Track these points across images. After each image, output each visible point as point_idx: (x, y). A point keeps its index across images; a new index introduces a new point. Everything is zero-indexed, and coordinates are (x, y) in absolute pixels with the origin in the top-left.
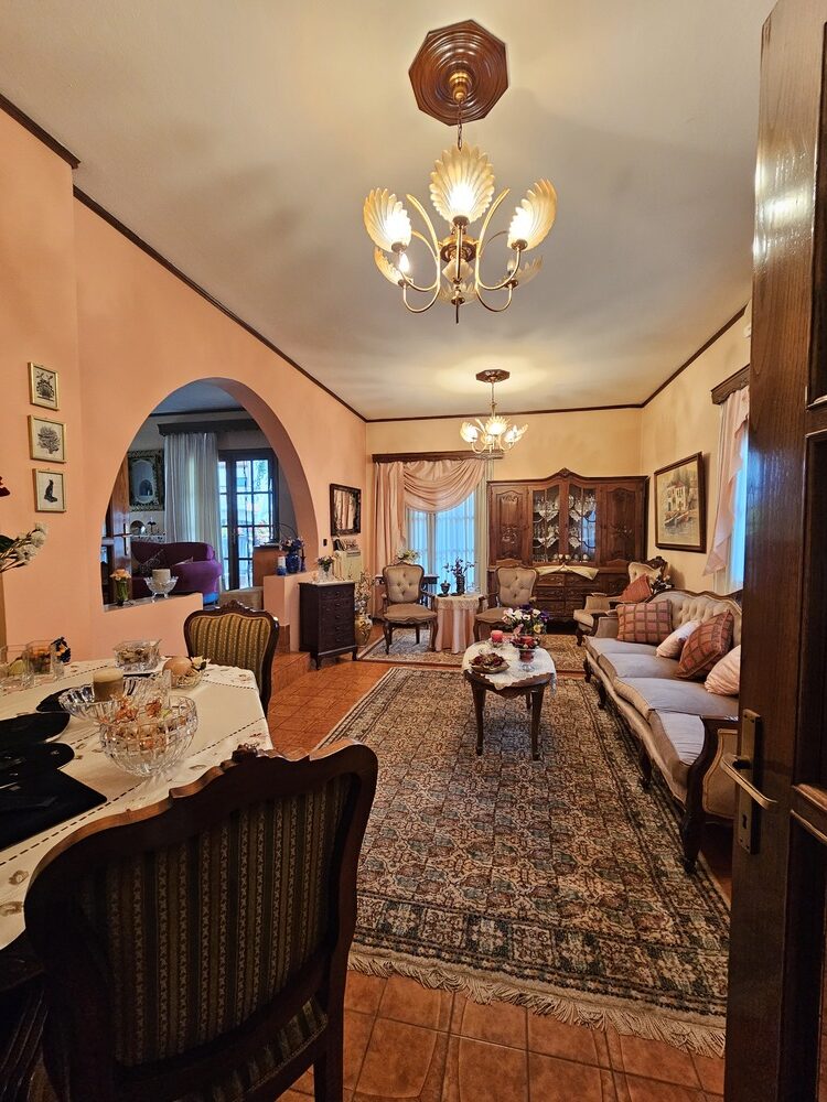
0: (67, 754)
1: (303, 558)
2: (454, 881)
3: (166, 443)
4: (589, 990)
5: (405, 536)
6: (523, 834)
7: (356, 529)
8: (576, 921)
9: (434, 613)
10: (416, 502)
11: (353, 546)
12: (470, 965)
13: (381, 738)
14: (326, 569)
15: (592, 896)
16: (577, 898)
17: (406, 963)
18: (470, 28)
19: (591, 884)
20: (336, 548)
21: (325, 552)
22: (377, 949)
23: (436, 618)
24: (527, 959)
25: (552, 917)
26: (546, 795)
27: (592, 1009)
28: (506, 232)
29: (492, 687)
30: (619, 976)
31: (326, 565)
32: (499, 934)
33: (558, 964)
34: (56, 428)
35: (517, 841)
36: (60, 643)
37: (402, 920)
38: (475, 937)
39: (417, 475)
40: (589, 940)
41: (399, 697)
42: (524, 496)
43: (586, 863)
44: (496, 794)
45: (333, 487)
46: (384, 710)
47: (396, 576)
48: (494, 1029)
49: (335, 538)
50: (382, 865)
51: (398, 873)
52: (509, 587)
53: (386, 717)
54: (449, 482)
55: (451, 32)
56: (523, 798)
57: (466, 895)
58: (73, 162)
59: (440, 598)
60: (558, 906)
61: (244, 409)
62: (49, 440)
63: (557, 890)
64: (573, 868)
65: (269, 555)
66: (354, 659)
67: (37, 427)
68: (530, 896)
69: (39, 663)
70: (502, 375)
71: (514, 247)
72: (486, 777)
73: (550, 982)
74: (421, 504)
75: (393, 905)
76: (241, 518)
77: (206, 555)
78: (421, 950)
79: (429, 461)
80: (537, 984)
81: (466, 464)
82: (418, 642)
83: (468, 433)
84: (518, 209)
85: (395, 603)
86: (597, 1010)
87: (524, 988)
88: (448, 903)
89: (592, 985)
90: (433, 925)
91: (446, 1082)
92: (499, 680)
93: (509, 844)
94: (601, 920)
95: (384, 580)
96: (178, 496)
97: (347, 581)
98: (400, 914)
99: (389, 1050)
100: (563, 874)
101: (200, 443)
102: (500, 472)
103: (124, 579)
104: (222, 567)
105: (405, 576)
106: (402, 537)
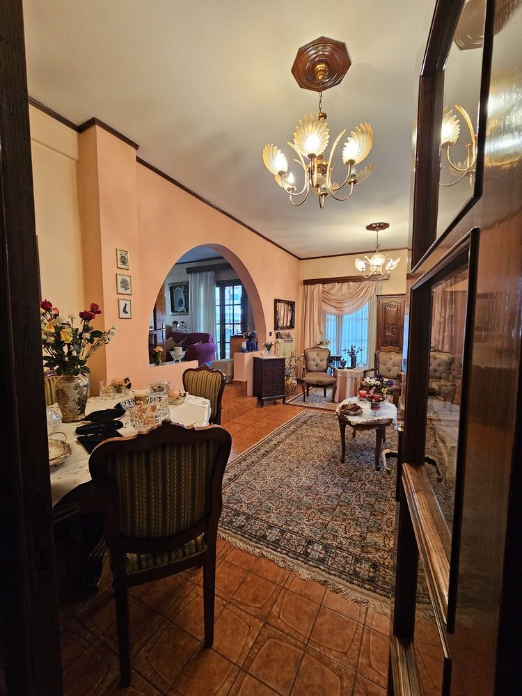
0: (121, 425)
1: (257, 343)
2: (306, 523)
3: (190, 278)
4: (365, 588)
5: (323, 330)
6: (354, 508)
7: (292, 326)
8: (370, 556)
9: (334, 379)
10: (330, 309)
11: (288, 336)
12: (302, 562)
13: (287, 447)
14: (269, 350)
15: (385, 546)
16: (376, 545)
17: (270, 553)
18: (323, 41)
19: (387, 540)
20: (277, 337)
21: (270, 339)
22: (257, 545)
23: (335, 382)
24: (335, 566)
25: (357, 551)
26: (377, 490)
27: (363, 597)
28: (342, 157)
29: (349, 423)
30: (386, 587)
31: (269, 347)
32: (323, 552)
33: (351, 572)
34: (128, 279)
35: (349, 510)
36: (127, 380)
37: (273, 535)
38: (309, 551)
39: (331, 292)
40: (375, 566)
41: (304, 426)
42: (402, 305)
43: (388, 529)
44: (346, 485)
45: (276, 301)
46: (293, 432)
47: (312, 355)
48: (307, 592)
49: (277, 331)
50: (270, 509)
51: (277, 513)
52: (385, 365)
53: (293, 437)
54: (352, 296)
55: (315, 44)
56: (362, 489)
57: (311, 531)
58: (136, 146)
59: (339, 370)
60: (362, 546)
61: (223, 258)
62: (125, 284)
63: (364, 539)
64: (379, 530)
65: (238, 341)
66: (284, 403)
67: (120, 278)
68: (347, 538)
69: (118, 389)
70: (384, 226)
71: (347, 164)
72: (343, 475)
73: (343, 579)
74: (333, 310)
75: (271, 527)
76: (227, 318)
77: (208, 339)
78: (279, 550)
79: (339, 283)
80: (337, 579)
81: (364, 284)
82: (325, 396)
83: (360, 265)
84: (346, 144)
85: (311, 371)
86: (367, 598)
87: (329, 578)
88: (300, 532)
89: (368, 587)
90: (288, 541)
91: (275, 606)
92: (354, 420)
93: (345, 511)
94: (386, 558)
95: (306, 357)
96: (195, 307)
97: (281, 357)
98: (273, 532)
99: (251, 586)
100: (372, 532)
101: (207, 277)
102: (386, 289)
103: (160, 351)
104: (216, 346)
105: (318, 355)
106: (320, 331)
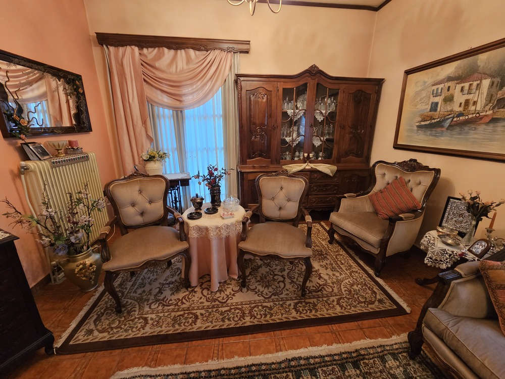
5: (151, 134)
10: (160, 97)
39: (157, 65)
42: (274, 93)
52: (273, 199)
54: (194, 76)
74: (166, 99)
79: (169, 48)
81: (213, 55)
105: (140, 192)
106: (148, 136)
